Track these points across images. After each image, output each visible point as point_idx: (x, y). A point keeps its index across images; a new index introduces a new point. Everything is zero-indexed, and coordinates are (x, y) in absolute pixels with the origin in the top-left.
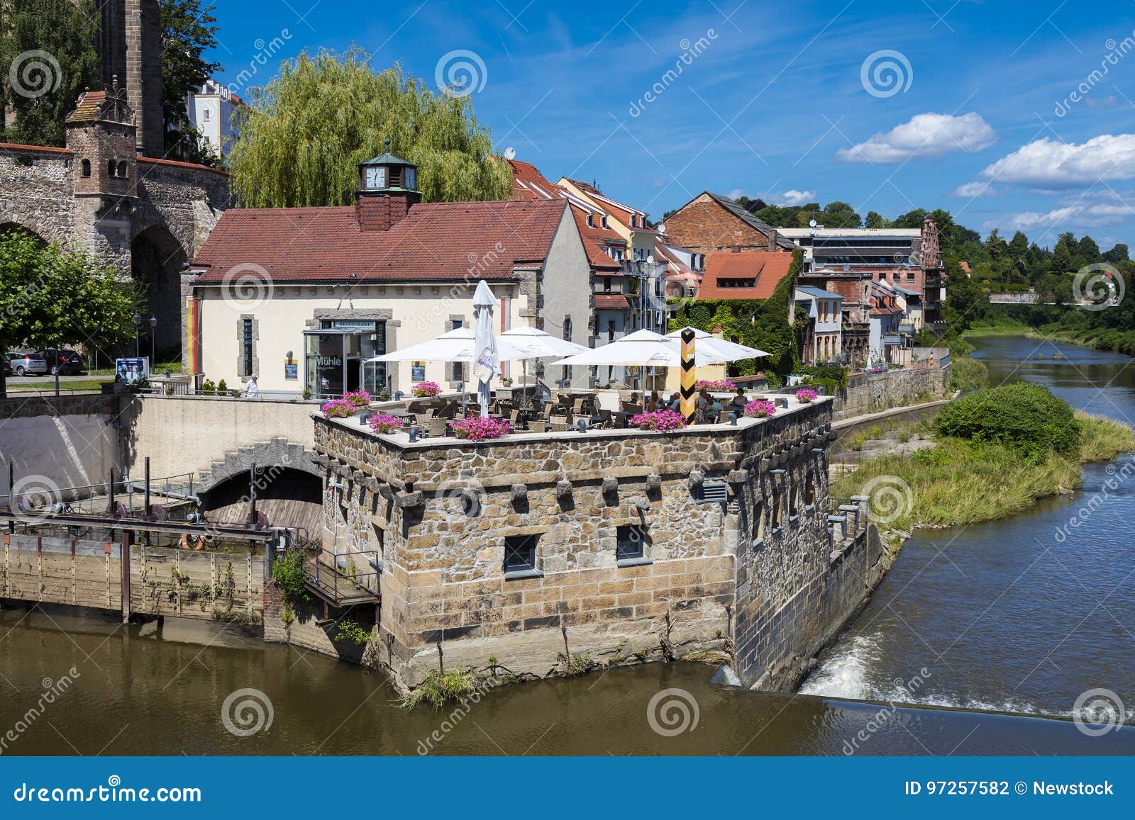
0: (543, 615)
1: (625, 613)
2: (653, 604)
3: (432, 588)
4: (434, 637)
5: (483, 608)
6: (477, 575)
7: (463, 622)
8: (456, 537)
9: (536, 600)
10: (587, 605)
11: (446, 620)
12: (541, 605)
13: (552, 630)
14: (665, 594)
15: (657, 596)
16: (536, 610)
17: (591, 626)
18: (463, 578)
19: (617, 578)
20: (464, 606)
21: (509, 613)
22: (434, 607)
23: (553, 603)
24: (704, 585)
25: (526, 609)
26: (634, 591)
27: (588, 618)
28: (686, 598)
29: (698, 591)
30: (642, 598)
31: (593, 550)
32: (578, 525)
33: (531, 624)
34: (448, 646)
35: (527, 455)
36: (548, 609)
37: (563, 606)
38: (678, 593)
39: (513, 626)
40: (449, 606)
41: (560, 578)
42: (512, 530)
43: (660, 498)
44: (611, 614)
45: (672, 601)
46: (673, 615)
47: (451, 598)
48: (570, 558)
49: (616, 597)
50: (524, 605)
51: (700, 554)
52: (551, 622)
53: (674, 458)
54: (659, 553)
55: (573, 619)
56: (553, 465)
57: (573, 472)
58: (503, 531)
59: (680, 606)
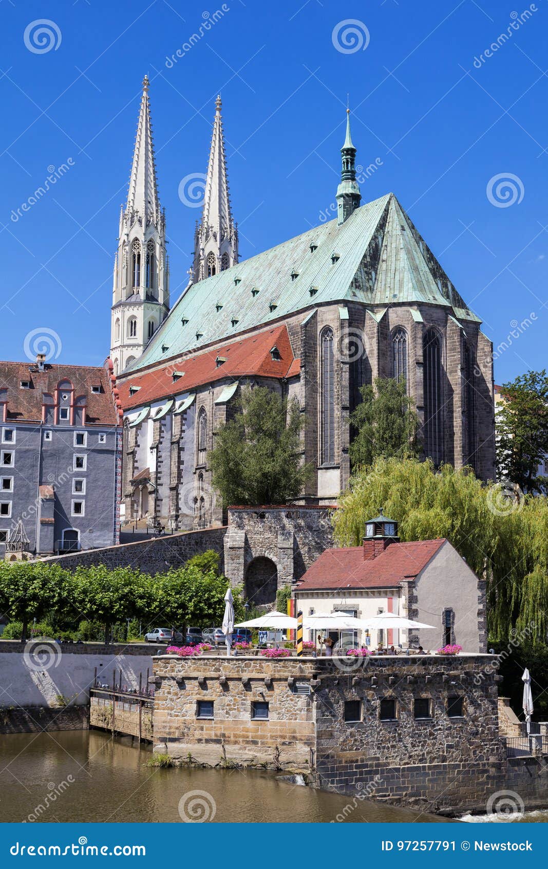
0: (214, 737)
1: (255, 743)
2: (270, 741)
3: (163, 718)
4: (164, 740)
5: (186, 731)
6: (183, 716)
7: (176, 735)
8: (175, 697)
9: (211, 729)
10: (235, 736)
11: (169, 733)
12: (213, 733)
13: (218, 745)
14: (276, 737)
15: (272, 737)
16: (210, 735)
17: (237, 747)
18: (177, 716)
19: (250, 725)
20: (177, 728)
21: (198, 734)
22: (164, 727)
23: (219, 733)
24: (297, 735)
25: (205, 735)
26: (259, 733)
27: (236, 743)
28: (287, 740)
29: (294, 738)
30: (262, 737)
31: (239, 711)
32: (230, 698)
33: (208, 741)
34: (170, 745)
35: (206, 664)
36: (216, 735)
37: (224, 735)
38: (283, 737)
39: (199, 741)
40: (170, 728)
41: (222, 722)
42: (200, 697)
43: (273, 690)
44: (248, 742)
45: (279, 740)
46: (281, 747)
47: (171, 724)
48: (227, 713)
49: (250, 734)
50: (205, 732)
51: (296, 719)
52: (218, 741)
53: (279, 671)
54: (273, 716)
55: (229, 742)
56: (218, 670)
57: (228, 673)
58: (196, 698)
59: (284, 744)
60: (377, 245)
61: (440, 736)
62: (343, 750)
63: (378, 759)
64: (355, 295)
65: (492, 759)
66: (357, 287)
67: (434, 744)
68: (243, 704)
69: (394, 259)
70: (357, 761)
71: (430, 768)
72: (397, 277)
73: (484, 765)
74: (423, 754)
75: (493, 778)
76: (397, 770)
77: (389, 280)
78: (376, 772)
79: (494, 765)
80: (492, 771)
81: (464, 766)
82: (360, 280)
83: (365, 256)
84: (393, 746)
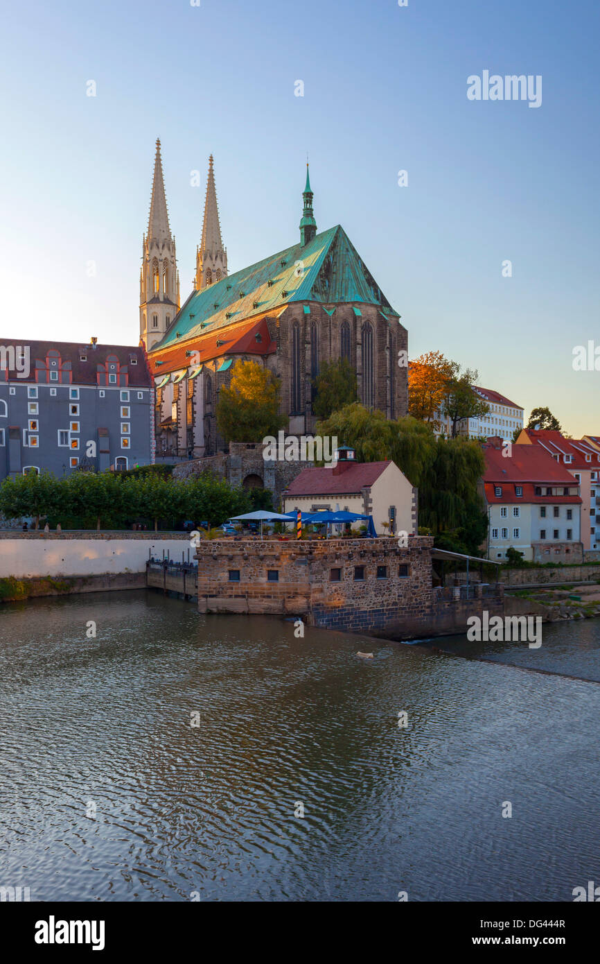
0: (240, 594)
1: (269, 597)
2: (279, 595)
3: (205, 582)
4: (205, 596)
5: (221, 590)
6: (219, 580)
7: (214, 594)
8: (212, 568)
9: (239, 588)
10: (255, 593)
11: (209, 592)
12: (240, 591)
13: (244, 599)
14: (284, 593)
15: (281, 593)
16: (237, 592)
17: (256, 600)
18: (214, 580)
19: (267, 585)
20: (215, 588)
21: (229, 592)
22: (206, 588)
23: (244, 591)
24: (299, 591)
25: (234, 592)
26: (272, 591)
27: (256, 597)
28: (291, 595)
29: (297, 593)
30: (275, 593)
31: (257, 576)
32: (252, 568)
33: (236, 596)
34: (210, 599)
35: (233, 546)
36: (242, 593)
37: (247, 592)
38: (289, 593)
39: (230, 596)
40: (210, 588)
41: (246, 584)
42: (230, 568)
43: (280, 562)
44: (264, 597)
45: (286, 595)
46: (287, 600)
47: (212, 586)
48: (250, 578)
49: (266, 592)
50: (234, 590)
51: (297, 581)
52: (244, 597)
53: (285, 550)
54: (281, 580)
55: (251, 597)
56: (242, 550)
57: (248, 552)
58: (227, 568)
59: (289, 597)
60: (329, 262)
61: (394, 590)
62: (330, 600)
63: (353, 605)
64: (314, 296)
65: (427, 604)
66: (315, 291)
67: (389, 595)
68: (260, 572)
69: (341, 272)
70: (339, 607)
71: (387, 610)
72: (344, 285)
73: (422, 607)
74: (383, 602)
75: (428, 615)
76: (365, 612)
77: (338, 287)
78: (352, 614)
79: (428, 607)
80: (428, 611)
81: (409, 608)
82: (318, 286)
83: (321, 270)
84: (363, 597)
